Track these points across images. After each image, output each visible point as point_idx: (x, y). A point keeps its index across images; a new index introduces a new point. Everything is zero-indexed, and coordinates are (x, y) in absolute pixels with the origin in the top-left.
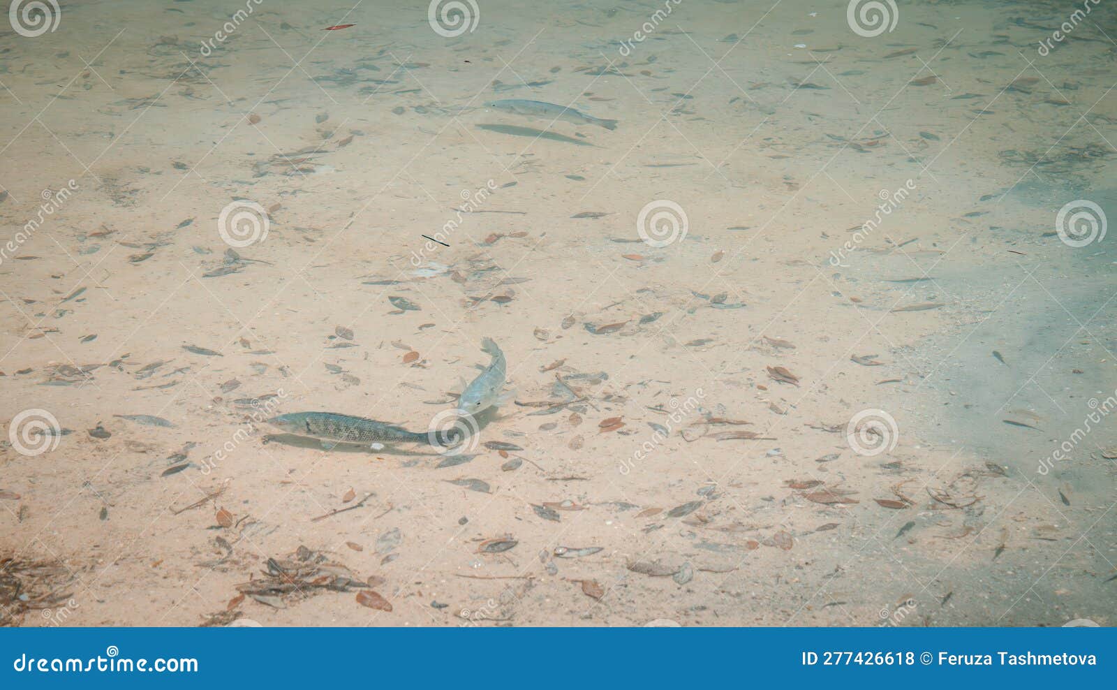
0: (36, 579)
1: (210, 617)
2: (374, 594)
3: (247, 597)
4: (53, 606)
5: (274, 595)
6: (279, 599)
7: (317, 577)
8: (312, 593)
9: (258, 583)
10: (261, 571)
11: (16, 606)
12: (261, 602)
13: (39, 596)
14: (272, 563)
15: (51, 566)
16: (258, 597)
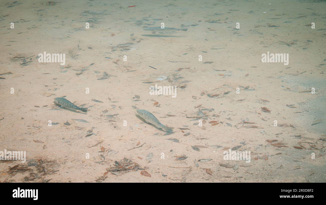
0: (48, 166)
1: (98, 178)
2: (146, 172)
3: (109, 172)
4: (54, 173)
5: (117, 172)
6: (118, 173)
7: (129, 166)
8: (128, 171)
9: (112, 168)
10: (113, 164)
11: (43, 173)
12: (113, 174)
13: (49, 171)
14: (116, 162)
15: (53, 162)
16: (112, 172)
